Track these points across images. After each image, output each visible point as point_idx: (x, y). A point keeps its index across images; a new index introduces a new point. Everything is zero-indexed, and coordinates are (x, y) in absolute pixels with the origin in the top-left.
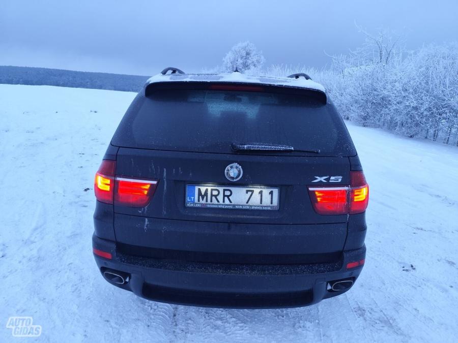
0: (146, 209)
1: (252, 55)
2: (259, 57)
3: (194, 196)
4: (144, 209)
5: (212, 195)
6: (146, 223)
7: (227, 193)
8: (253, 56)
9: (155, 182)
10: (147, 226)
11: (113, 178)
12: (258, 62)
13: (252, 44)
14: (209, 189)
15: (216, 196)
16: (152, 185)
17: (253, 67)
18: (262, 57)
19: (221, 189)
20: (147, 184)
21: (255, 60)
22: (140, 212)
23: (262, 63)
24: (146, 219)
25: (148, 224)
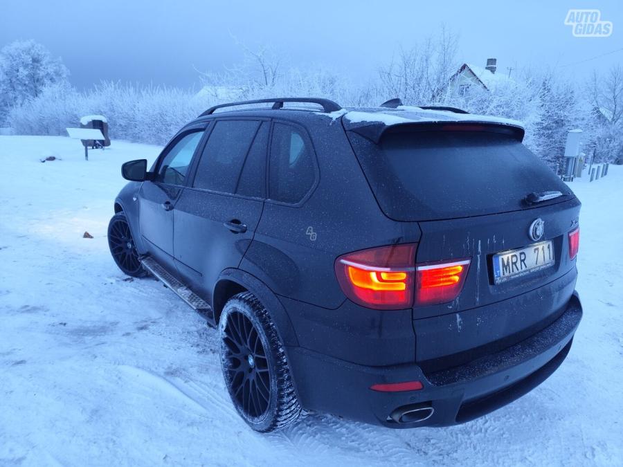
0: (458, 301)
1: (44, 63)
2: (58, 68)
3: (499, 270)
4: (456, 302)
5: (513, 263)
6: (459, 320)
7: (523, 256)
8: (46, 64)
9: (467, 262)
10: (460, 325)
11: (413, 269)
12: (58, 74)
13: (40, 45)
14: (510, 255)
15: (515, 263)
16: (464, 266)
17: (49, 82)
18: (64, 67)
19: (517, 253)
20: (458, 266)
21: (51, 70)
22: (451, 307)
23: (64, 76)
24: (458, 316)
25: (460, 322)
